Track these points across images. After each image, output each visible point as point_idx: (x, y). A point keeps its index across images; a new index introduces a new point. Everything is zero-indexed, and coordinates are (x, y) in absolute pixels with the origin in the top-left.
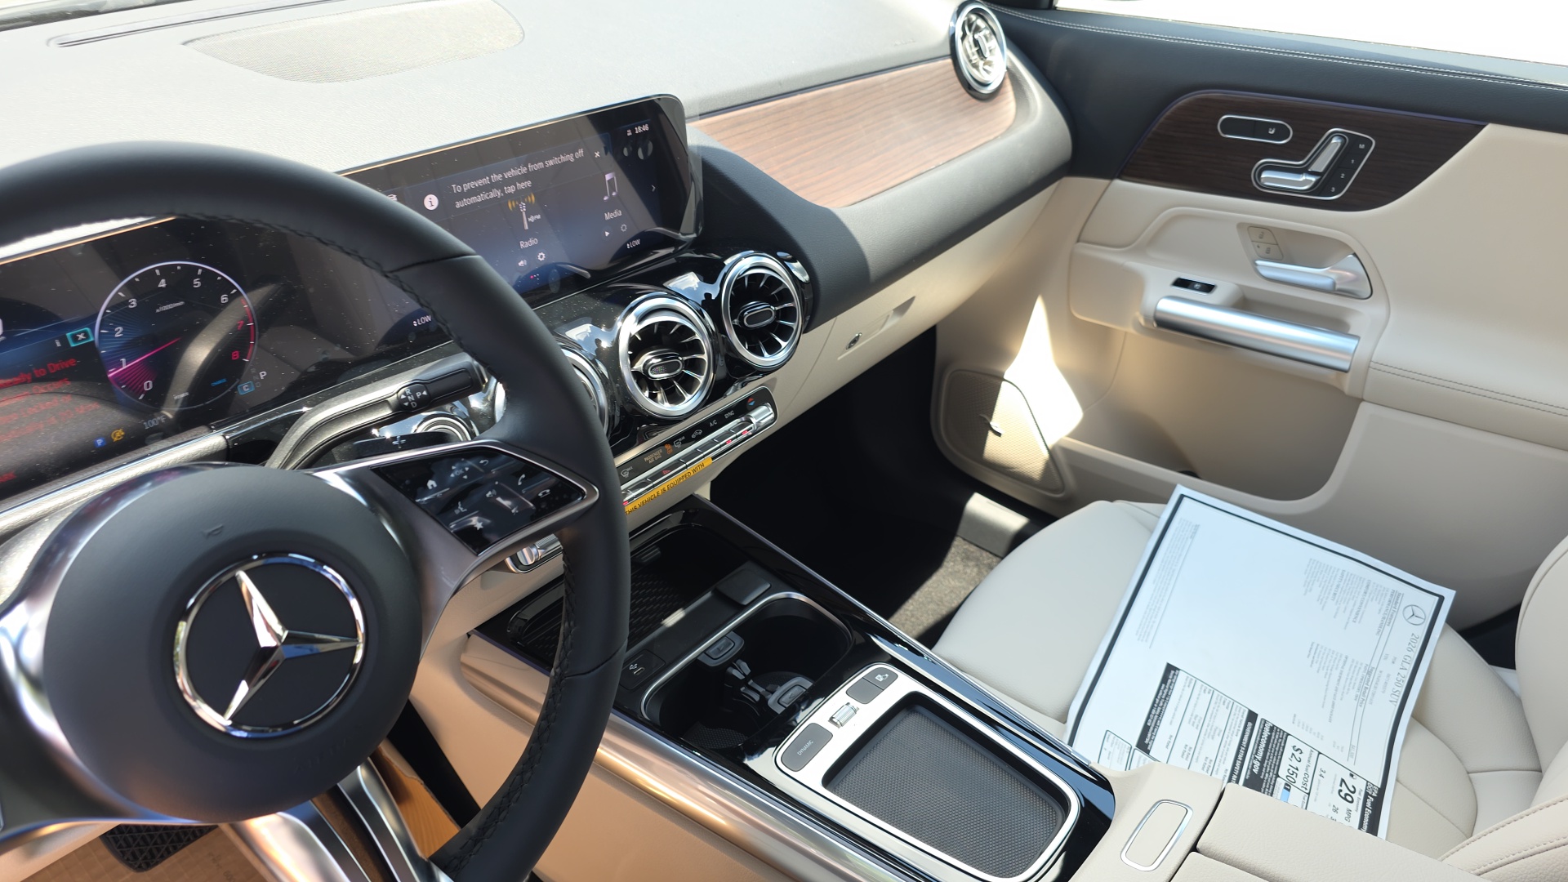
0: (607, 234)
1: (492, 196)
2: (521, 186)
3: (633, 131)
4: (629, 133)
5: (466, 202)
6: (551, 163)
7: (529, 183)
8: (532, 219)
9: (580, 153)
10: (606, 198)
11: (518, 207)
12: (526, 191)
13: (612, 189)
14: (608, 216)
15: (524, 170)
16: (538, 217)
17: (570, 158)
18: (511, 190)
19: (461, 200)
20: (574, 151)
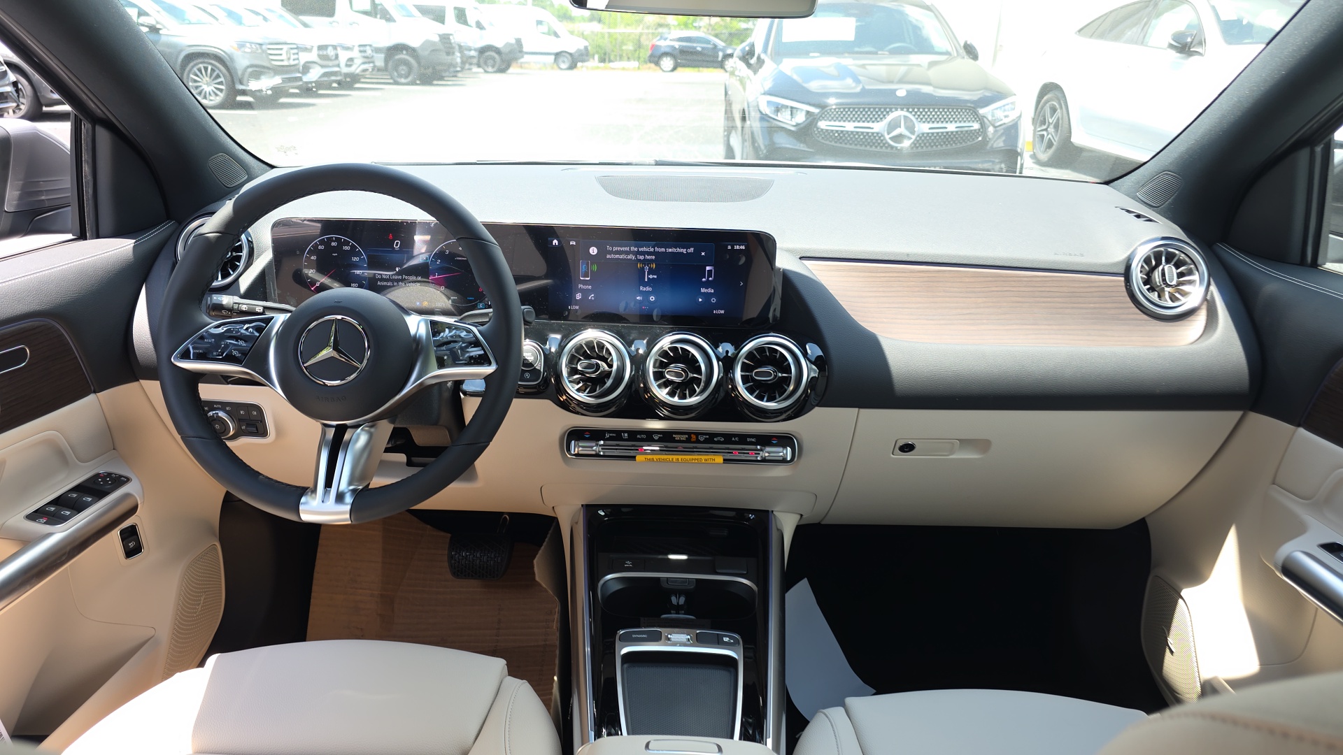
0: (700, 300)
1: (629, 257)
2: (649, 257)
3: (733, 247)
4: (729, 247)
5: (613, 256)
6: (670, 250)
7: (654, 257)
8: (651, 277)
9: (691, 250)
10: (704, 280)
11: (643, 268)
12: (651, 261)
13: (710, 275)
14: (703, 290)
15: (652, 250)
16: (655, 277)
17: (684, 251)
18: (642, 257)
19: (610, 254)
20: (687, 248)
